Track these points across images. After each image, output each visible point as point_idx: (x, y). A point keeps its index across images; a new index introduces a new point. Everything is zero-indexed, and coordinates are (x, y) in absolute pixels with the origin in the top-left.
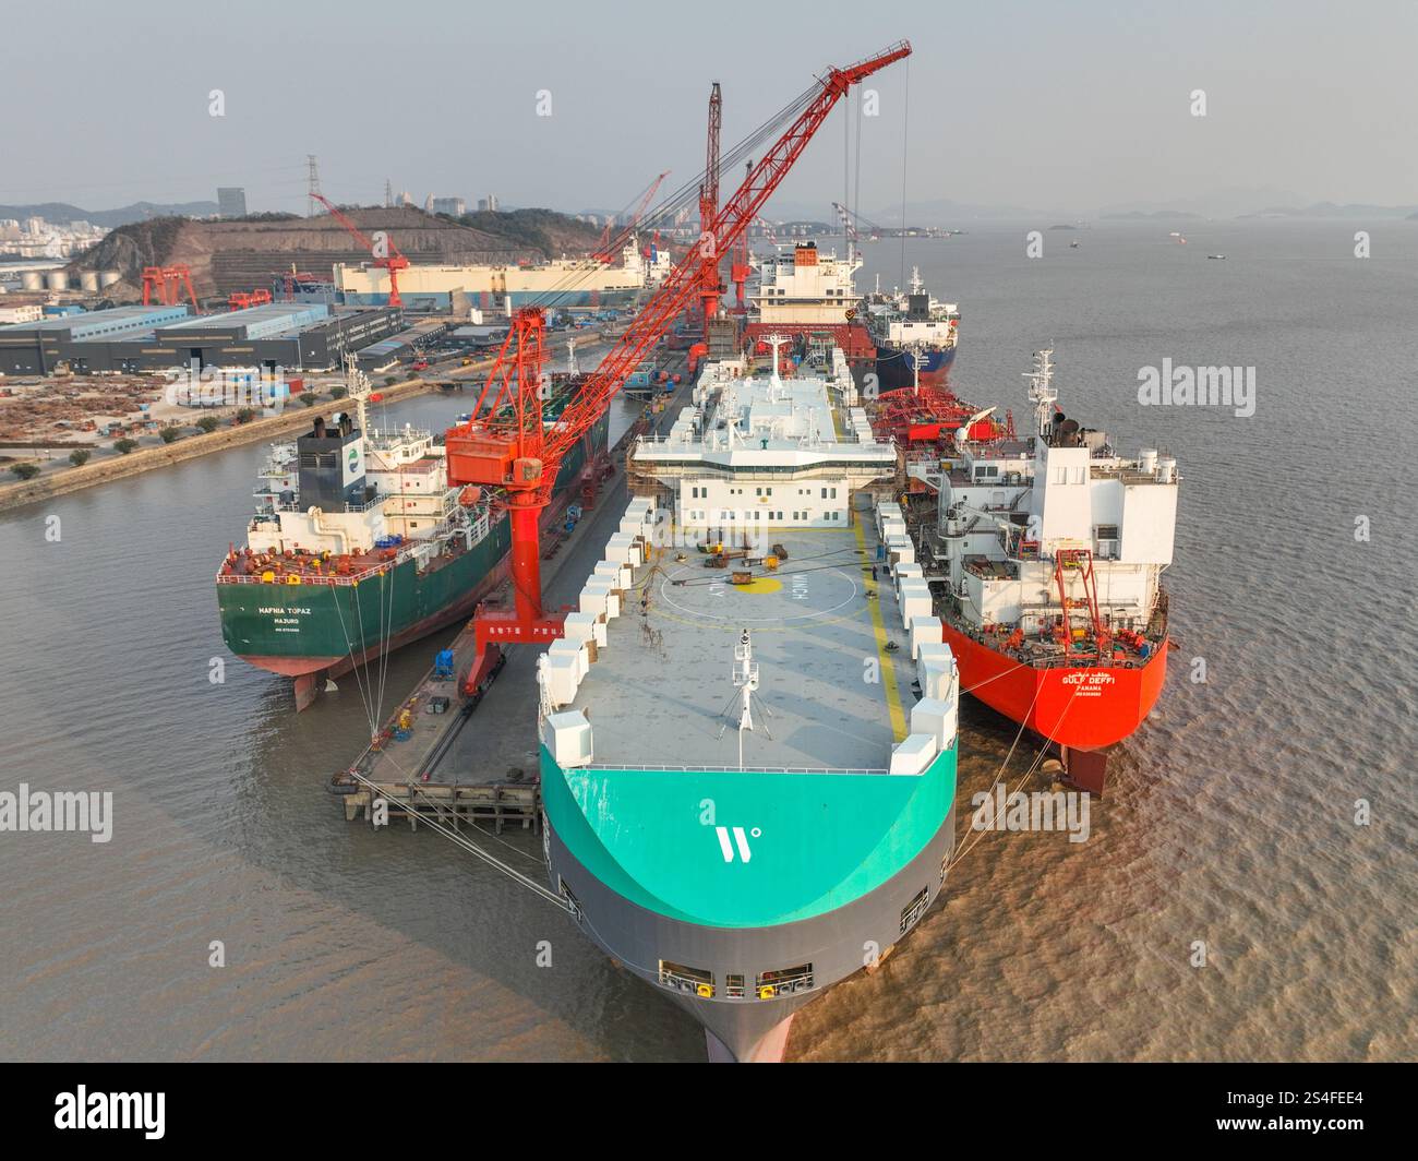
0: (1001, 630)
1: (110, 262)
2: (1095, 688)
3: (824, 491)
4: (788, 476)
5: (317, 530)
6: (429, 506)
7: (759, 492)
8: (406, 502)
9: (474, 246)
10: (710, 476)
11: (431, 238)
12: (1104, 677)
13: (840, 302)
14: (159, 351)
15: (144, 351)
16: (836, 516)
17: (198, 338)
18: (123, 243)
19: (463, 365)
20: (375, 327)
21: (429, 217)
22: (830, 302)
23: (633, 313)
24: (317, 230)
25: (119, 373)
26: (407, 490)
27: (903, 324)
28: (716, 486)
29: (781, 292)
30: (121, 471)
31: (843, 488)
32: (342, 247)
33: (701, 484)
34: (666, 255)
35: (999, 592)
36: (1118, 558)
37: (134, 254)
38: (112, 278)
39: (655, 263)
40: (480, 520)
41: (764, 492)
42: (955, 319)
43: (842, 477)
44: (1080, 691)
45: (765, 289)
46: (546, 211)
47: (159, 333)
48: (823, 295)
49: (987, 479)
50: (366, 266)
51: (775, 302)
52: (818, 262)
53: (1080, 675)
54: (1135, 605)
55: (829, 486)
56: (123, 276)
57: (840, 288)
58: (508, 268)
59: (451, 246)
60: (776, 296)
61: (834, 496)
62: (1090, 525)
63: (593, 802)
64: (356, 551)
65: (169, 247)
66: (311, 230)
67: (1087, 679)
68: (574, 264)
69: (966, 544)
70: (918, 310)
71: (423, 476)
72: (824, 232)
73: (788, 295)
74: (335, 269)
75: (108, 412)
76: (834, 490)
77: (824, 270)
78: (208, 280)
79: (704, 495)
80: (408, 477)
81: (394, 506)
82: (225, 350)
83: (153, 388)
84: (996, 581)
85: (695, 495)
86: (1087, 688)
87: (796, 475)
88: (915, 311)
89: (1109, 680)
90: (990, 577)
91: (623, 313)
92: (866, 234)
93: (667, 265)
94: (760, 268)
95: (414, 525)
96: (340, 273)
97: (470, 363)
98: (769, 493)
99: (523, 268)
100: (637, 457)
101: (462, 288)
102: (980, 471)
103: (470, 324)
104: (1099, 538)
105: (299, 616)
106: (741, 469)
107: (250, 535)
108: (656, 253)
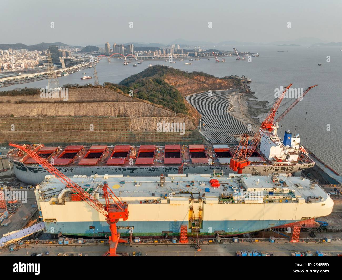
108: (291, 139)
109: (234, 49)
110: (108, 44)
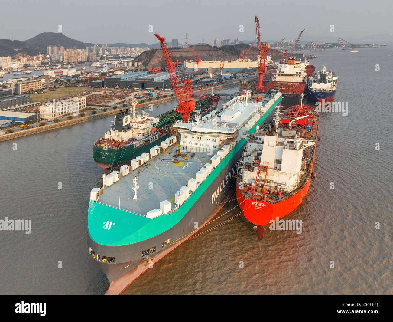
0: (247, 185)
1: (141, 60)
2: (260, 207)
3: (213, 140)
4: (205, 135)
5: (116, 135)
6: (142, 132)
7: (198, 138)
8: (138, 130)
9: (221, 55)
10: (188, 133)
11: (211, 53)
12: (263, 205)
13: (300, 76)
14: (136, 84)
15: (133, 84)
16: (215, 146)
17: (143, 81)
18: (144, 55)
19: (200, 89)
20: (184, 78)
21: (211, 47)
22: (297, 75)
23: (254, 75)
24: (185, 51)
25: (127, 88)
26: (138, 128)
27: (316, 83)
28: (189, 135)
29: (283, 72)
30: (112, 113)
31: (218, 140)
32: (190, 56)
33: (185, 134)
34: (270, 57)
35: (248, 174)
36: (280, 170)
37: (145, 58)
38: (140, 63)
39: (266, 60)
40: (155, 136)
41: (199, 138)
42: (336, 82)
43: (218, 136)
44: (256, 207)
45: (278, 71)
46: (245, 44)
47: (137, 79)
48: (295, 73)
49: (258, 141)
50: (192, 61)
51: (281, 75)
52: (295, 63)
53: (256, 202)
54: (285, 185)
55: (214, 139)
56: (142, 63)
57: (300, 71)
58: (225, 62)
59: (215, 55)
60: (281, 73)
61: (215, 141)
62: (274, 159)
63: (91, 209)
64: (123, 141)
65: (153, 56)
66: (184, 51)
67: (258, 204)
68: (242, 60)
69: (249, 159)
70: (323, 79)
71: (141, 125)
72: (335, 46)
73: (284, 73)
74: (185, 62)
75: (119, 98)
76: (215, 140)
77: (296, 66)
78: (160, 64)
79: (186, 138)
80: (139, 125)
81: (135, 131)
82: (149, 84)
83: (131, 93)
84: (247, 171)
85: (184, 137)
86: (258, 207)
87: (207, 135)
88: (322, 79)
89: (264, 206)
90: (246, 170)
91: (251, 75)
92: (349, 46)
93: (270, 60)
94: (278, 65)
95: (139, 136)
96: (185, 63)
97: (202, 89)
98: (200, 138)
99: (229, 62)
100: (174, 126)
101: (212, 67)
102: (257, 139)
103: (209, 77)
104: (276, 163)
105: (106, 155)
106: (194, 132)
107: (105, 135)
108: (267, 57)
109: (339, 38)
110: (217, 39)
